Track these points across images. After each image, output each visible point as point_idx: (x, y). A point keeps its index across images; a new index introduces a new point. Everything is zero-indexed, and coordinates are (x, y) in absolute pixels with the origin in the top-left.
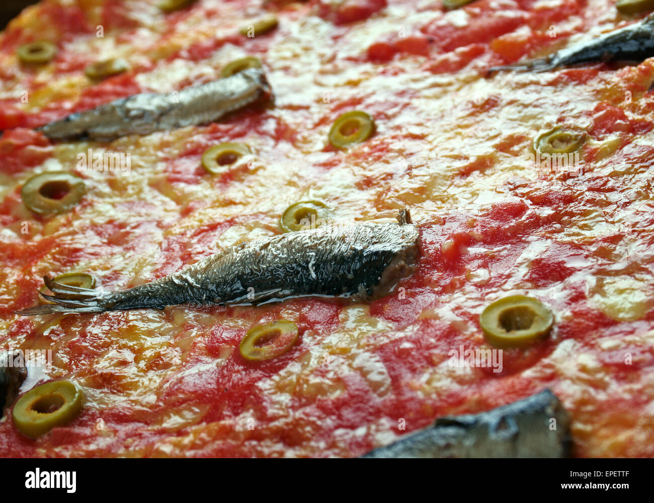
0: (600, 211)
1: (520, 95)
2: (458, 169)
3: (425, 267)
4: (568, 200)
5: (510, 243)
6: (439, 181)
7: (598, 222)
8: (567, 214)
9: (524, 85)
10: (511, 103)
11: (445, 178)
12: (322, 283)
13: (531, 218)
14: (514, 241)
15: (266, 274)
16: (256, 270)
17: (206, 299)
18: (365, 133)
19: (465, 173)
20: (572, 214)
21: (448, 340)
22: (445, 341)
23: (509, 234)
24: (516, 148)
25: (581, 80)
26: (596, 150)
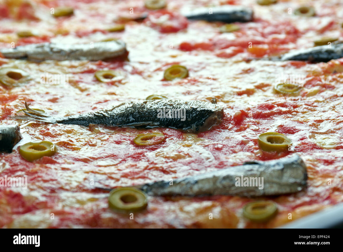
0: (311, 112)
1: (266, 69)
2: (237, 92)
3: (225, 122)
4: (295, 107)
5: (267, 119)
6: (227, 95)
7: (310, 116)
8: (295, 111)
9: (268, 65)
10: (261, 71)
11: (231, 94)
12: (174, 121)
13: (278, 110)
14: (269, 118)
15: (146, 114)
16: (141, 111)
17: (112, 123)
18: (184, 75)
19: (240, 94)
20: (297, 112)
21: (241, 146)
22: (240, 146)
23: (266, 116)
24: (265, 89)
25: (298, 66)
26: (306, 93)
